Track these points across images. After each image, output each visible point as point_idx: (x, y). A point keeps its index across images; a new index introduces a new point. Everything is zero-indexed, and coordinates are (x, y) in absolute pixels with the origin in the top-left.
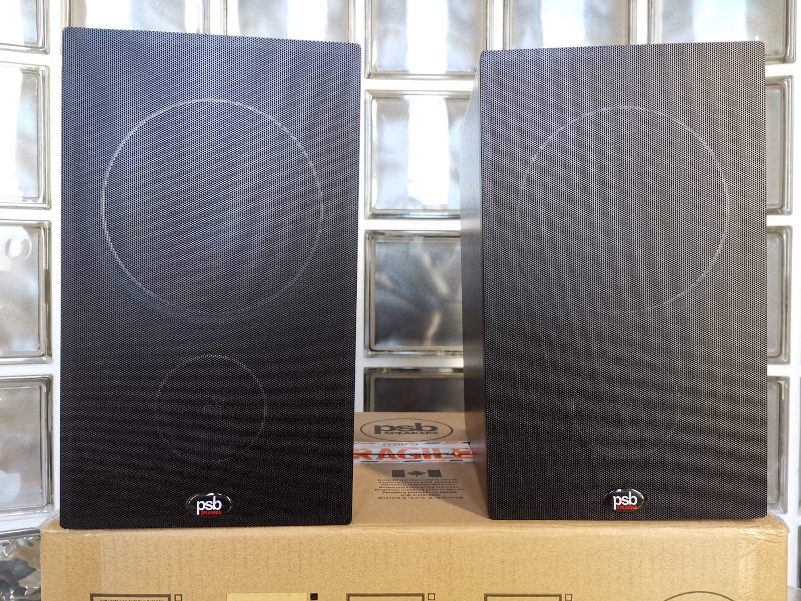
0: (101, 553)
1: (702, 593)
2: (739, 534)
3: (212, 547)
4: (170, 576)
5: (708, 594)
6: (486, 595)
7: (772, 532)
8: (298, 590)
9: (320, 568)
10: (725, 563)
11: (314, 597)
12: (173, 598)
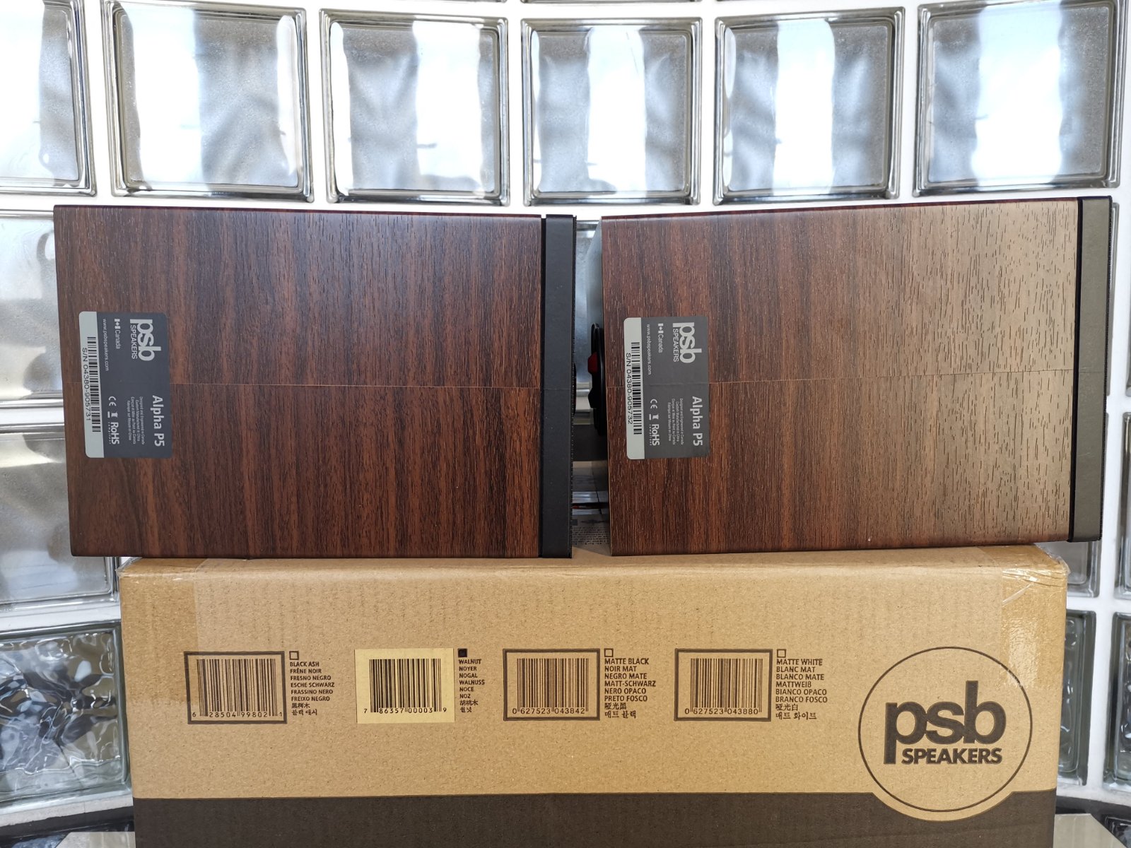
0: (196, 601)
1: (953, 650)
2: (1004, 574)
4: (282, 629)
5: (961, 651)
6: (678, 651)
7: (1044, 572)
8: (442, 645)
9: (469, 617)
10: (984, 612)
11: (463, 653)
12: (287, 655)
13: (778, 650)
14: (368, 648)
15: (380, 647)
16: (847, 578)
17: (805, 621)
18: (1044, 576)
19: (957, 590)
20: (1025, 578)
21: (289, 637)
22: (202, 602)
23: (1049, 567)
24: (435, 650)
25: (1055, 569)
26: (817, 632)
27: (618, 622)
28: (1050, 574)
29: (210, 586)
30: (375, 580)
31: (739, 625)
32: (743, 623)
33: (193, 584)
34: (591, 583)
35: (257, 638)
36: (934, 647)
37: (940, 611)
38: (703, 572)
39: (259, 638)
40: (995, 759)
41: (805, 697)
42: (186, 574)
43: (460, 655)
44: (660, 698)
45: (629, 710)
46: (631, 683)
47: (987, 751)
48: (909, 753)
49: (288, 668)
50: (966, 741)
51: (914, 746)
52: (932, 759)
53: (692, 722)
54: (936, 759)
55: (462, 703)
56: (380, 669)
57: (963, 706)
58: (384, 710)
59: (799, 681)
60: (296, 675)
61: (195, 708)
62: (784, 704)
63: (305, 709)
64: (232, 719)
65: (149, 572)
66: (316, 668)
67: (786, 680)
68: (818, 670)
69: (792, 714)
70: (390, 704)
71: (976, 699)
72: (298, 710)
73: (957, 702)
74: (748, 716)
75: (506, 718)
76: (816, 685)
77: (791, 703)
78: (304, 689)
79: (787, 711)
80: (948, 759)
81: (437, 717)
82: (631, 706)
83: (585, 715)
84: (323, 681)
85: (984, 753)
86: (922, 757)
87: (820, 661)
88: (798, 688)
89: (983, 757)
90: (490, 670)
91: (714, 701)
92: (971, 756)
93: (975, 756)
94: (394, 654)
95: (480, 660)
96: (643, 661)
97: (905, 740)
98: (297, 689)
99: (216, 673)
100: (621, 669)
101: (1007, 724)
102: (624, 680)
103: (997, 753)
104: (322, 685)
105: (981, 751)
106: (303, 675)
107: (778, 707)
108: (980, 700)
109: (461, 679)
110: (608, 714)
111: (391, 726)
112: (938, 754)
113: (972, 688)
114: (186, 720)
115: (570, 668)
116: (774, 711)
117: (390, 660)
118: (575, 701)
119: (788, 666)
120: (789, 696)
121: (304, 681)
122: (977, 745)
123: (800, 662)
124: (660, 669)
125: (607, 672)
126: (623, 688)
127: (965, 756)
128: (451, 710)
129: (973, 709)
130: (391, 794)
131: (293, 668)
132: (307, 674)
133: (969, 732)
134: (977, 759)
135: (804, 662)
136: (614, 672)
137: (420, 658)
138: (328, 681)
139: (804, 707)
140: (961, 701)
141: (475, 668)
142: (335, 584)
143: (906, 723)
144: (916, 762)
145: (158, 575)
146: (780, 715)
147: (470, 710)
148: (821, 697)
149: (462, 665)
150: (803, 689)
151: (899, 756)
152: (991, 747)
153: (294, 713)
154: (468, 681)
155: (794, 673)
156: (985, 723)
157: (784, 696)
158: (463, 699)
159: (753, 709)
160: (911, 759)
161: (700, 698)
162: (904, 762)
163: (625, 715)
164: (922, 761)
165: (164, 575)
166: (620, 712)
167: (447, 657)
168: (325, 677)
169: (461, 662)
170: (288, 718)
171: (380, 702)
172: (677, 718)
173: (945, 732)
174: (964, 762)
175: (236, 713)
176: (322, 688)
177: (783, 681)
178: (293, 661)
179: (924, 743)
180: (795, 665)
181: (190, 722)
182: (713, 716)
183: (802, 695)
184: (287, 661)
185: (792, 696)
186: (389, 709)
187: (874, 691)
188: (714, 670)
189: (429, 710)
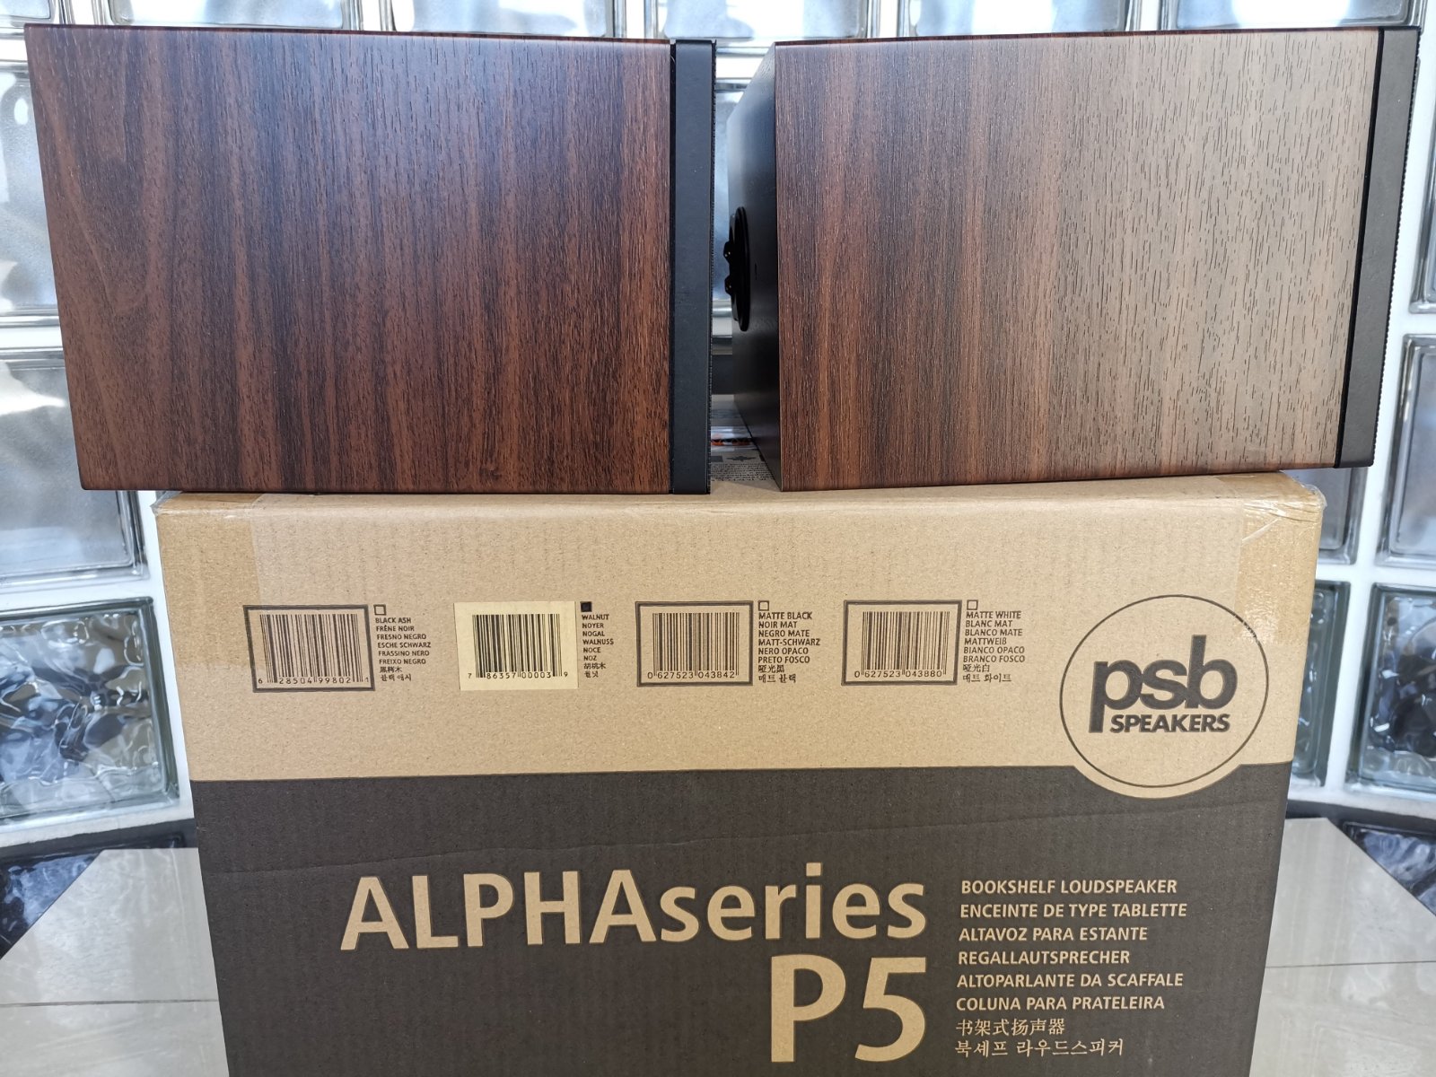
0: (254, 544)
1: (1179, 598)
2: (1245, 507)
3: (425, 533)
4: (364, 579)
5: (1190, 600)
6: (847, 603)
7: (1298, 504)
8: (561, 597)
9: (592, 564)
10: (1219, 552)
11: (586, 607)
12: (371, 610)
13: (968, 601)
14: (471, 601)
15: (485, 600)
16: (1055, 513)
17: (1003, 566)
18: (1294, 508)
19: (1188, 526)
20: (1271, 511)
21: (373, 588)
22: (262, 544)
23: (1301, 499)
24: (552, 603)
25: (1308, 500)
26: (1016, 579)
27: (775, 569)
28: (1301, 506)
29: (271, 525)
30: (476, 518)
31: (922, 571)
32: (927, 569)
33: (249, 522)
34: (743, 521)
35: (333, 589)
36: (1157, 595)
37: (1166, 552)
38: (881, 507)
39: (336, 589)
40: (1222, 726)
41: (998, 655)
42: (240, 510)
43: (583, 610)
44: (825, 659)
45: (788, 673)
46: (791, 642)
47: (1213, 718)
48: (1119, 720)
49: (373, 625)
50: (1188, 706)
51: (1125, 712)
52: (1147, 727)
53: (863, 687)
54: (1151, 727)
55: (587, 666)
56: (487, 627)
57: (1187, 665)
58: (492, 674)
59: (992, 637)
60: (383, 633)
61: (262, 673)
62: (973, 664)
63: (396, 674)
64: (307, 685)
65: (192, 508)
66: (408, 625)
67: (977, 637)
68: (1016, 624)
69: (982, 676)
70: (499, 668)
71: (1202, 656)
72: (388, 674)
73: (1180, 660)
74: (929, 679)
75: (640, 684)
76: (1012, 641)
77: (982, 664)
78: (394, 649)
79: (976, 673)
80: (1166, 727)
81: (557, 683)
82: (790, 669)
83: (732, 680)
84: (417, 641)
85: (1209, 720)
86: (1135, 724)
87: (1017, 614)
88: (990, 646)
89: (1207, 725)
90: (620, 627)
91: (890, 661)
92: (1193, 723)
93: (1198, 723)
94: (502, 609)
95: (607, 615)
96: (806, 616)
97: (1115, 705)
98: (385, 649)
99: (285, 631)
100: (779, 625)
101: (1238, 685)
102: (781, 639)
103: (1224, 719)
104: (415, 645)
105: (1206, 717)
106: (392, 633)
107: (966, 668)
108: (1207, 659)
109: (585, 638)
110: (762, 678)
111: (501, 694)
112: (1153, 721)
113: (1199, 643)
114: (251, 687)
115: (717, 624)
116: (961, 673)
117: (497, 616)
118: (723, 664)
119: (980, 620)
120: (979, 655)
121: (394, 641)
122: (1201, 710)
123: (994, 616)
124: (825, 625)
125: (761, 629)
126: (781, 647)
127: (1186, 723)
128: (573, 674)
129: (1198, 668)
130: (503, 772)
131: (380, 624)
132: (397, 632)
133: (1191, 695)
134: (1200, 727)
135: (999, 615)
136: (769, 629)
137: (535, 613)
138: (422, 641)
139: (997, 668)
140: (1185, 659)
141: (602, 625)
142: (427, 523)
143: (1117, 685)
144: (1127, 730)
145: (205, 511)
146: (967, 677)
147: (596, 675)
148: (1018, 655)
149: (586, 622)
150: (996, 647)
151: (1107, 723)
152: (1217, 713)
153: (384, 679)
154: (594, 640)
155: (987, 628)
156: (1212, 685)
157: (974, 655)
158: (588, 662)
159: (936, 671)
160: (1121, 726)
161: (873, 658)
162: (1113, 730)
163: (782, 679)
164: (1135, 730)
165: (212, 512)
166: (778, 676)
167: (567, 612)
168: (419, 636)
169: (584, 617)
170: (376, 684)
171: (489, 664)
172: (845, 683)
173: (1163, 695)
174: (1184, 729)
175: (312, 679)
176: (416, 649)
177: (973, 638)
178: (378, 617)
179: (1138, 708)
180: (988, 619)
181: (256, 690)
182: (888, 679)
183: (996, 653)
184: (372, 616)
185: (983, 655)
186: (498, 674)
187: (1081, 648)
188: (892, 627)
189: (547, 675)
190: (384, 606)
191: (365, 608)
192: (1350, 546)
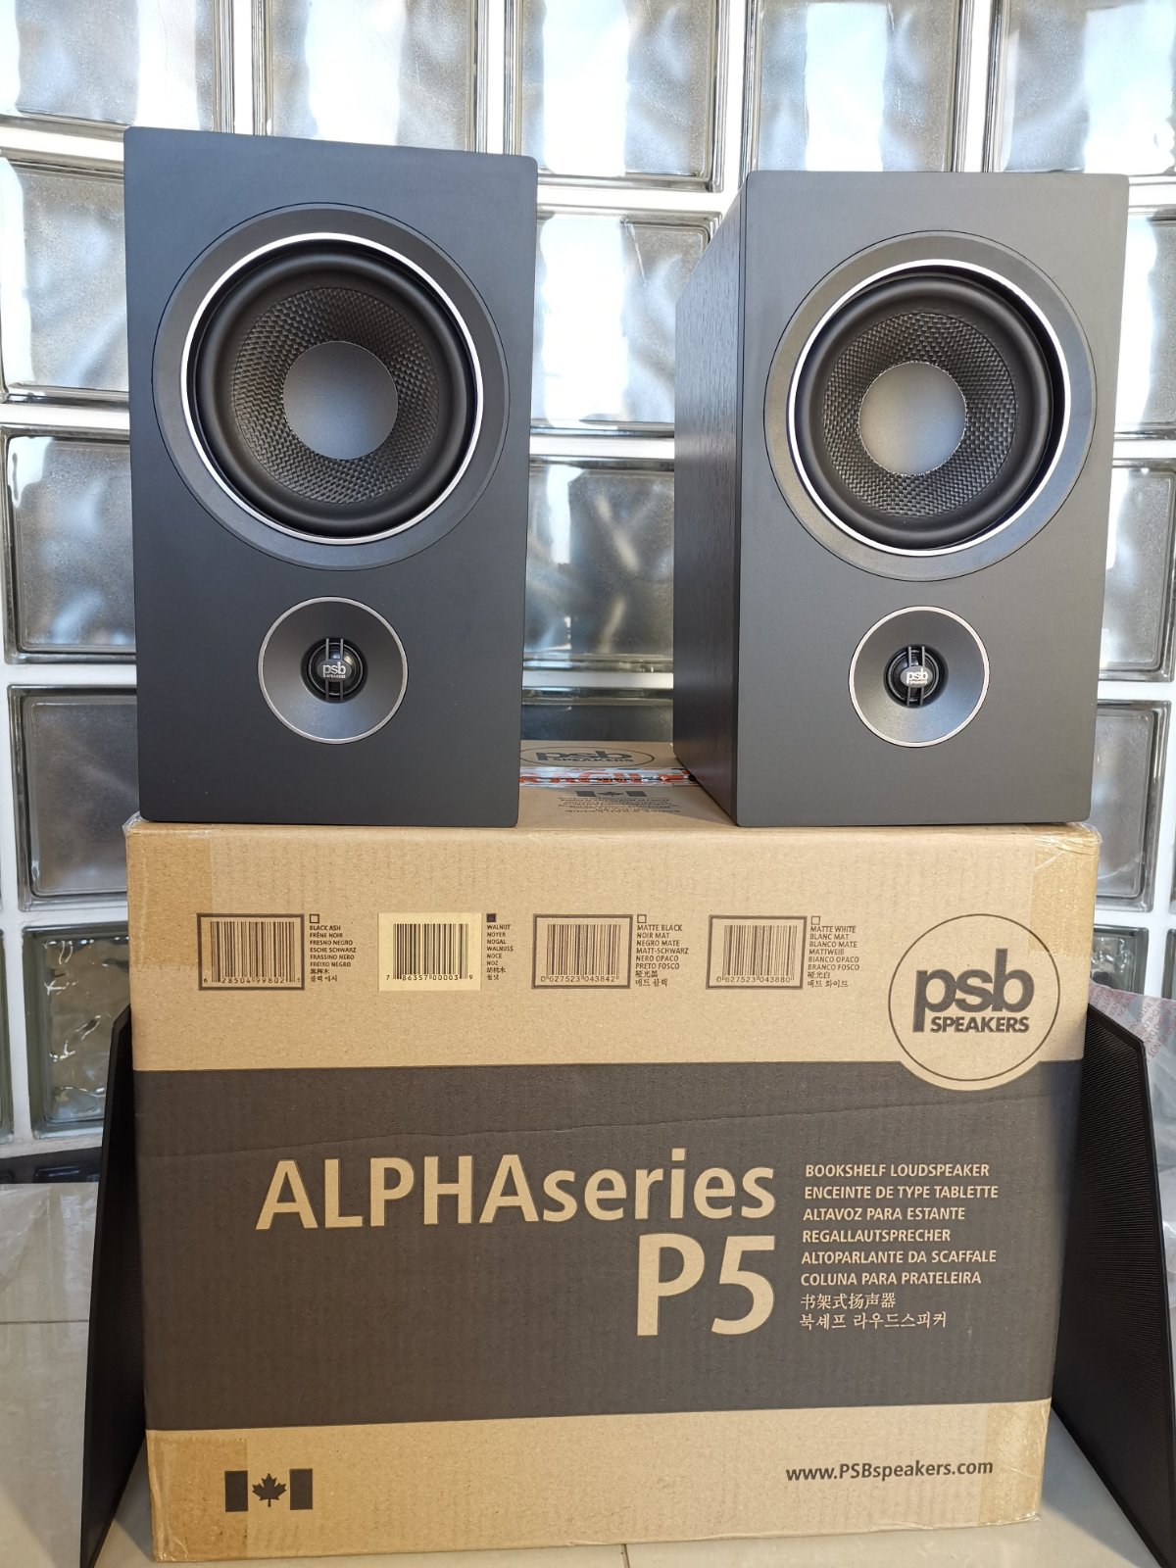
0: (212, 860)
1: (985, 917)
2: (1036, 841)
3: (358, 853)
4: (303, 891)
5: (992, 918)
6: (712, 917)
7: (1079, 840)
8: (470, 910)
9: (499, 880)
10: (1016, 878)
11: (491, 918)
12: (307, 918)
13: (812, 917)
14: (393, 911)
15: (405, 911)
16: (883, 844)
17: (841, 888)
18: (1075, 844)
19: (990, 856)
20: (1057, 845)
21: (310, 899)
22: (218, 861)
24: (463, 914)
26: (852, 899)
27: (652, 887)
29: (228, 844)
31: (774, 891)
32: (778, 890)
34: (626, 847)
35: (276, 899)
36: (969, 914)
37: (973, 878)
39: (278, 900)
40: (1023, 1028)
41: (837, 964)
42: (201, 831)
43: (488, 921)
44: (692, 966)
45: (660, 977)
46: (664, 951)
47: (1014, 1019)
48: (937, 1021)
49: (307, 932)
50: (994, 1009)
51: (942, 1014)
52: (960, 1027)
53: (724, 991)
54: (964, 1027)
55: (489, 970)
56: (405, 935)
57: (992, 974)
58: (407, 976)
59: (832, 948)
60: (316, 939)
61: (207, 973)
62: (816, 972)
63: (324, 975)
64: (246, 985)
65: (161, 829)
66: (338, 932)
67: (819, 947)
68: (852, 937)
69: (824, 981)
70: (413, 971)
71: (1004, 967)
72: (317, 976)
73: (986, 970)
74: (779, 984)
75: (534, 987)
76: (848, 952)
77: (823, 971)
78: (324, 953)
79: (818, 979)
80: (976, 1028)
81: (464, 985)
82: (662, 974)
83: (614, 984)
84: (344, 947)
85: (1012, 1022)
86: (950, 1025)
87: (853, 928)
88: (830, 955)
89: (1010, 1025)
90: (519, 937)
91: (747, 968)
92: (999, 1024)
93: (1003, 1025)
94: (420, 919)
95: (509, 926)
96: (677, 928)
97: (934, 1008)
98: (316, 953)
99: (230, 938)
100: (654, 935)
101: (1035, 993)
102: (656, 947)
103: (1024, 1021)
104: (343, 950)
105: (1009, 1019)
106: (323, 939)
107: (810, 975)
108: (1009, 969)
109: (489, 945)
110: (639, 982)
111: (414, 994)
112: (966, 1022)
113: (1001, 955)
114: (196, 986)
115: (601, 934)
116: (807, 979)
117: (415, 925)
118: (605, 969)
119: (822, 933)
120: (821, 964)
121: (324, 946)
122: (1005, 1013)
123: (834, 930)
124: (693, 936)
125: (639, 939)
126: (655, 955)
127: (993, 1024)
128: (477, 977)
129: (1002, 977)
130: (412, 1065)
131: (313, 931)
132: (328, 938)
133: (996, 1000)
134: (1004, 1028)
135: (838, 929)
136: (646, 939)
137: (447, 923)
138: (349, 946)
139: (836, 975)
140: (990, 969)
141: (504, 934)
142: (360, 845)
143: (936, 991)
144: (945, 1030)
145: (172, 831)
146: (811, 983)
147: (497, 978)
148: (853, 964)
149: (490, 931)
150: (835, 957)
151: (928, 1025)
152: (1018, 1015)
153: (313, 979)
154: (496, 946)
155: (828, 940)
156: (1013, 991)
157: (817, 963)
158: (490, 966)
159: (785, 976)
160: (940, 1027)
161: (732, 965)
162: (933, 1030)
163: (656, 984)
164: (951, 1030)
165: (177, 832)
166: (652, 980)
167: (475, 922)
168: (347, 942)
169: (489, 927)
170: (306, 984)
171: (405, 967)
172: (708, 987)
173: (973, 1000)
174: (991, 1030)
175: (251, 979)
176: (342, 953)
177: (816, 948)
178: (313, 925)
179: (953, 1011)
180: (829, 933)
181: (201, 988)
182: (745, 984)
183: (835, 962)
184: (307, 924)
185: (825, 963)
186: (413, 976)
187: (905, 959)
188: (748, 937)
189: (454, 977)
190: (318, 915)
191: (302, 917)
192: (1147, 894)
